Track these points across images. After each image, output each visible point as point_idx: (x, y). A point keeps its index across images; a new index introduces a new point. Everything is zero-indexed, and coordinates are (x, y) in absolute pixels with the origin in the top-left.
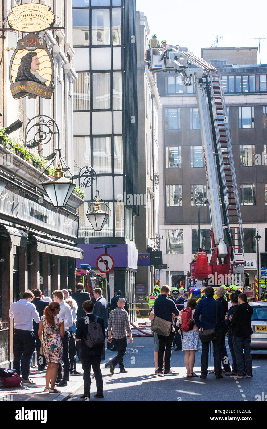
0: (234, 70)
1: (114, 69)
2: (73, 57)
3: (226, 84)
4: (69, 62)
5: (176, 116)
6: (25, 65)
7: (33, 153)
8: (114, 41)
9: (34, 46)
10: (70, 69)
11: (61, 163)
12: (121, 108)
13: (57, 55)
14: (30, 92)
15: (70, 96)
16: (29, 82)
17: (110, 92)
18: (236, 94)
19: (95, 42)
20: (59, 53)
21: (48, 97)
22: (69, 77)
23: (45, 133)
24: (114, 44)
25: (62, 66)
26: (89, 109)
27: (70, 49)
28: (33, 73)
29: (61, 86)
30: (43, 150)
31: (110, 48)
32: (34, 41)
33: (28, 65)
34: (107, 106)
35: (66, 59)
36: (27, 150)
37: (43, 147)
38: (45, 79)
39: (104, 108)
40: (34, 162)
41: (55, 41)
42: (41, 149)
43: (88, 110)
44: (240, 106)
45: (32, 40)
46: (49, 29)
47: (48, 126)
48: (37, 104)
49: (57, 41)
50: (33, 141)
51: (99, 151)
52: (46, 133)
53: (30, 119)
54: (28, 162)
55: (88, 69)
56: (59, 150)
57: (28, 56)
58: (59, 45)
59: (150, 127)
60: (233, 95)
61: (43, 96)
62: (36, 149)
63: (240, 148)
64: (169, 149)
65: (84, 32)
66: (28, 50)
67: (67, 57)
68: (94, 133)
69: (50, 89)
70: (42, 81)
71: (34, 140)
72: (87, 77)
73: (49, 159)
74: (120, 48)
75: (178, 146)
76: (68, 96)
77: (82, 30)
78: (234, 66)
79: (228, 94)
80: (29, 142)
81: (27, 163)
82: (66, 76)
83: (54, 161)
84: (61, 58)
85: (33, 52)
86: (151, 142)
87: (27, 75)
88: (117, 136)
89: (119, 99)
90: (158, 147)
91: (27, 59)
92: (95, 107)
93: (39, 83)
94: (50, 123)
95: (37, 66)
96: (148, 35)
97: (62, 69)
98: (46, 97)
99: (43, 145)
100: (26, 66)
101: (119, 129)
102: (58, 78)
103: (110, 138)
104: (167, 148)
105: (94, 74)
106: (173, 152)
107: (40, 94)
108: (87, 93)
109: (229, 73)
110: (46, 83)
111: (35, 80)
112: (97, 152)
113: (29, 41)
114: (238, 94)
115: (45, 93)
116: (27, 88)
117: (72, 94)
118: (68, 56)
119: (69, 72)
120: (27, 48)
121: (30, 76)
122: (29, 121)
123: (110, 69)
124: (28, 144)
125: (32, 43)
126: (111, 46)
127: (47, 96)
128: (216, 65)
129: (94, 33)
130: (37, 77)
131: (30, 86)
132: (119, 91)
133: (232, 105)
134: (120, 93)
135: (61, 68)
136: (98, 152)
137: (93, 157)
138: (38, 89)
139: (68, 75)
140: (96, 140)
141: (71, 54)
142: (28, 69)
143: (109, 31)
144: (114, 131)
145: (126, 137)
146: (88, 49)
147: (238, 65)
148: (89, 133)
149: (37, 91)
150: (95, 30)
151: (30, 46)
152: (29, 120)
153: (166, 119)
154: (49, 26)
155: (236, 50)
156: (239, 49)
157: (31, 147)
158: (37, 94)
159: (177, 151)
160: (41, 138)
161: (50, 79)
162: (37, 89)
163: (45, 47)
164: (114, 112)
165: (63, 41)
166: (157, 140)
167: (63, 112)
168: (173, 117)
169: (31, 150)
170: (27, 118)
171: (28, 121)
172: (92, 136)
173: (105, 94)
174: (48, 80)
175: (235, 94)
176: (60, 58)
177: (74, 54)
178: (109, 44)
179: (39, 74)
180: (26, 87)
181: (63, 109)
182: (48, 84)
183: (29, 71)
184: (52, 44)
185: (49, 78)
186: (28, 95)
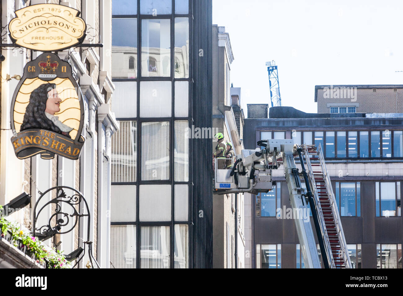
0: (368, 122)
1: (176, 115)
2: (111, 94)
3: (355, 144)
4: (106, 103)
5: (273, 195)
6: (37, 104)
7: (45, 248)
8: (176, 71)
9: (52, 73)
10: (108, 113)
11: (92, 264)
12: (187, 180)
13: (87, 91)
14: (44, 148)
15: (107, 158)
16: (42, 131)
17: (168, 152)
18: (372, 161)
19: (146, 73)
20: (91, 87)
21: (73, 156)
22: (105, 127)
23: (66, 215)
24: (177, 76)
25: (94, 108)
26: (135, 180)
27: (107, 81)
28: (49, 116)
29: (93, 141)
30: (61, 244)
31: (170, 82)
32: (52, 65)
33: (42, 103)
34: (164, 176)
35: (102, 97)
36: (37, 243)
37: (62, 238)
38: (69, 127)
39: (159, 179)
40: (47, 262)
41: (84, 68)
42: (58, 242)
43: (133, 181)
44: (377, 181)
45: (48, 64)
46: (75, 46)
47: (72, 205)
48: (53, 169)
49: (87, 68)
50: (47, 228)
51: (151, 249)
52: (69, 216)
53: (43, 192)
54: (38, 262)
55: (135, 115)
56: (90, 244)
57: (42, 90)
58: (89, 75)
59: (233, 212)
60: (367, 163)
61: (65, 154)
62: (50, 240)
63: (377, 249)
64: (262, 249)
65: (128, 56)
66: (42, 79)
67: (102, 94)
68: (142, 219)
69: (77, 143)
70: (64, 130)
71: (49, 226)
72: (133, 128)
73: (71, 258)
74: (187, 83)
75: (276, 244)
76: (102, 158)
77: (125, 53)
78: (368, 116)
79: (358, 161)
80: (40, 229)
81: (36, 264)
82: (100, 125)
83: (78, 262)
84: (93, 96)
85: (51, 82)
86: (234, 236)
87: (39, 120)
88: (178, 225)
89: (184, 165)
90: (245, 245)
91: (40, 94)
92: (144, 178)
93: (60, 133)
94: (75, 198)
95: (56, 106)
96: (231, 63)
97: (94, 114)
98: (70, 156)
99: (61, 234)
100: (38, 106)
101: (182, 213)
102: (88, 128)
103: (168, 228)
104: (258, 247)
105: (144, 124)
106: (268, 254)
107: (61, 152)
108: (132, 154)
109: (361, 126)
110: (71, 134)
111: (53, 128)
112: (146, 251)
113: (44, 65)
114: (374, 161)
115: (68, 150)
116: (39, 142)
117: (109, 154)
118: (104, 92)
119: (105, 119)
120: (40, 76)
121: (45, 121)
122: (40, 195)
123: (170, 115)
124: (38, 233)
125: (49, 68)
126: (172, 79)
127: (73, 154)
128: (339, 113)
129: (145, 58)
130: (56, 123)
131: (44, 139)
132: (184, 152)
133: (365, 179)
134: (186, 156)
135: (93, 111)
136: (148, 251)
137: (140, 259)
138: (58, 144)
139: (103, 123)
140: (145, 231)
141: (109, 89)
142: (41, 110)
143: (169, 55)
144: (175, 217)
145: (194, 226)
146: (135, 83)
147: (375, 114)
148: (134, 220)
149: (56, 147)
150: (146, 53)
151: (46, 72)
152: (41, 193)
153: (257, 199)
154: (77, 41)
155: (372, 90)
156: (377, 88)
157: (42, 237)
158: (55, 151)
159: (275, 252)
160: (60, 223)
161: (77, 128)
162: (56, 143)
163: (69, 75)
164: (176, 186)
165: (96, 67)
166: (243, 233)
167: (95, 182)
168: (269, 196)
169: (42, 243)
170: (37, 191)
171: (38, 196)
172: (139, 225)
173: (161, 157)
174: (74, 129)
175: (369, 161)
176: (91, 96)
177: (114, 90)
178: (169, 75)
179: (60, 119)
180: (37, 139)
181: (95, 179)
182: (73, 135)
183: (43, 114)
184: (79, 72)
185: (75, 125)
186: (41, 153)
